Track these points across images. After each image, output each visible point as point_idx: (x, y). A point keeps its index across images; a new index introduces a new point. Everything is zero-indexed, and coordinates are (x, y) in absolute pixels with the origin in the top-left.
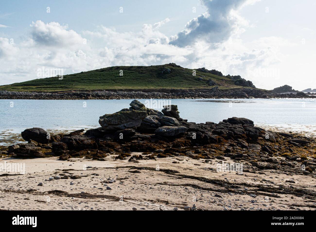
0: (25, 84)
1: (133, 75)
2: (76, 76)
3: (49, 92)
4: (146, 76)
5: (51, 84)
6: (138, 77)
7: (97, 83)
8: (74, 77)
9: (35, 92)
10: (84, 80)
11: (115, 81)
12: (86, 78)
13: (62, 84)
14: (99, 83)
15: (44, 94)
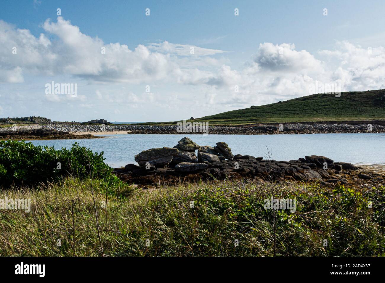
0: (215, 117)
1: (342, 104)
2: (273, 107)
3: (233, 126)
4: (360, 104)
5: (242, 117)
6: (348, 106)
7: (295, 114)
8: (269, 107)
9: (218, 126)
10: (280, 112)
11: (318, 111)
12: (283, 108)
13: (255, 116)
14: (298, 114)
15: (227, 128)
